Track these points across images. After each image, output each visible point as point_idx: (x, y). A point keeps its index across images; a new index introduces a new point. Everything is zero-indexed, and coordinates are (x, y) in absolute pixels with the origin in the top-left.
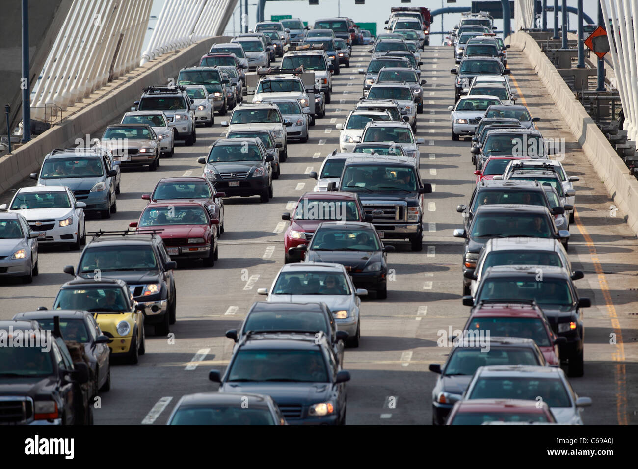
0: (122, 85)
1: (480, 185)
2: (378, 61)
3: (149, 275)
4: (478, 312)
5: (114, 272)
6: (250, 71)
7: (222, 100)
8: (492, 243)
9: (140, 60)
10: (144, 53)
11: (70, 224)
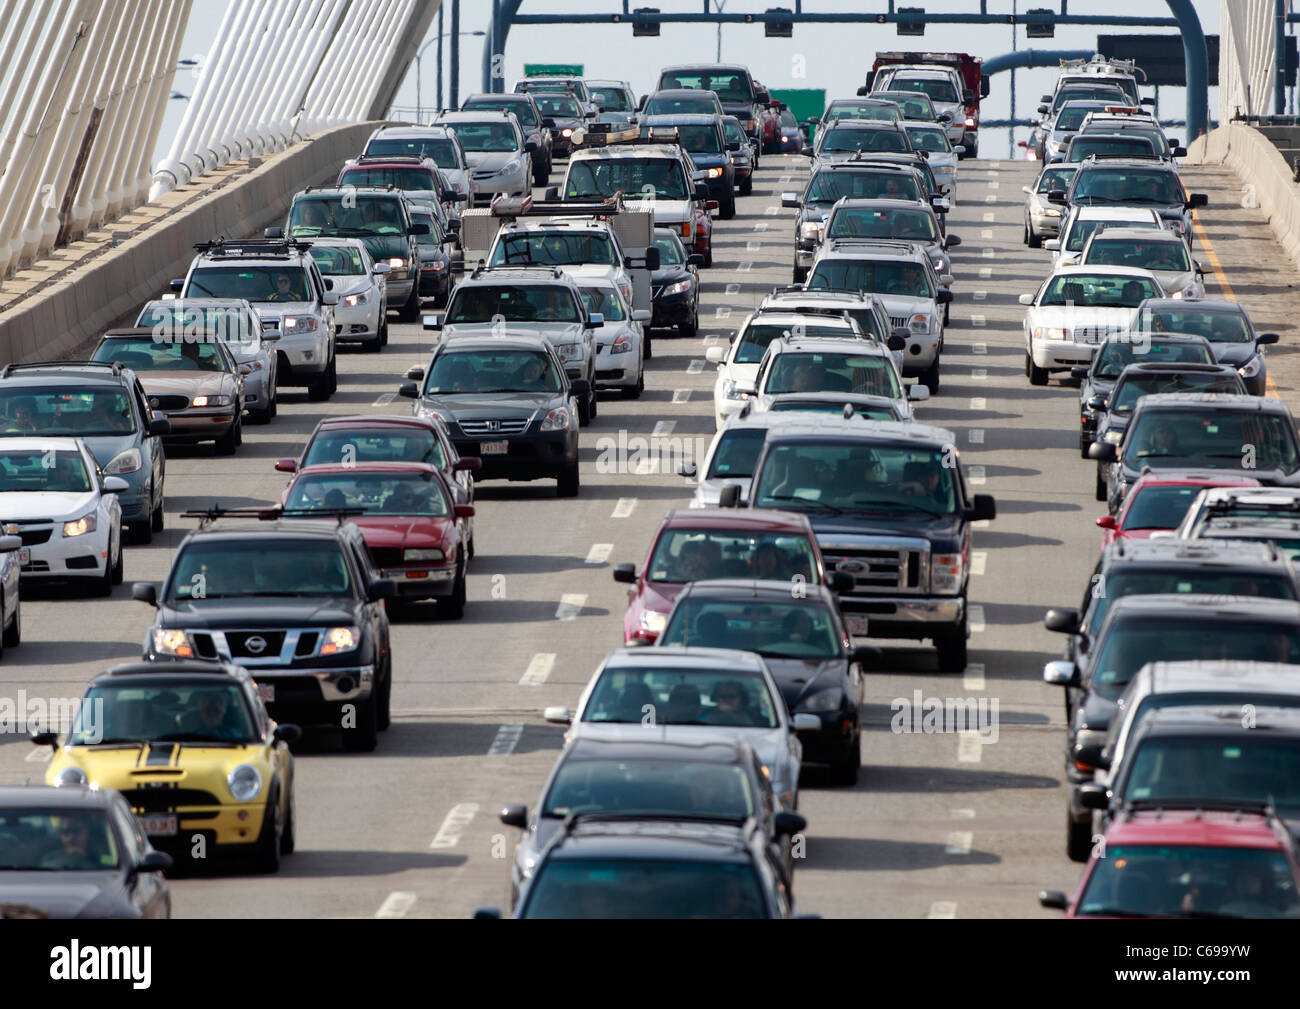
0: (94, 254)
1: (1112, 554)
2: (833, 173)
3: (331, 607)
4: (1121, 832)
5: (251, 599)
6: (477, 206)
7: (408, 278)
8: (1152, 674)
9: (150, 185)
10: (162, 164)
11: (91, 529)
